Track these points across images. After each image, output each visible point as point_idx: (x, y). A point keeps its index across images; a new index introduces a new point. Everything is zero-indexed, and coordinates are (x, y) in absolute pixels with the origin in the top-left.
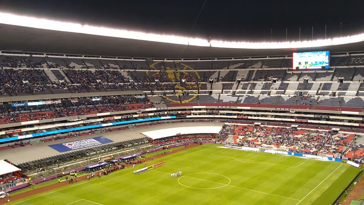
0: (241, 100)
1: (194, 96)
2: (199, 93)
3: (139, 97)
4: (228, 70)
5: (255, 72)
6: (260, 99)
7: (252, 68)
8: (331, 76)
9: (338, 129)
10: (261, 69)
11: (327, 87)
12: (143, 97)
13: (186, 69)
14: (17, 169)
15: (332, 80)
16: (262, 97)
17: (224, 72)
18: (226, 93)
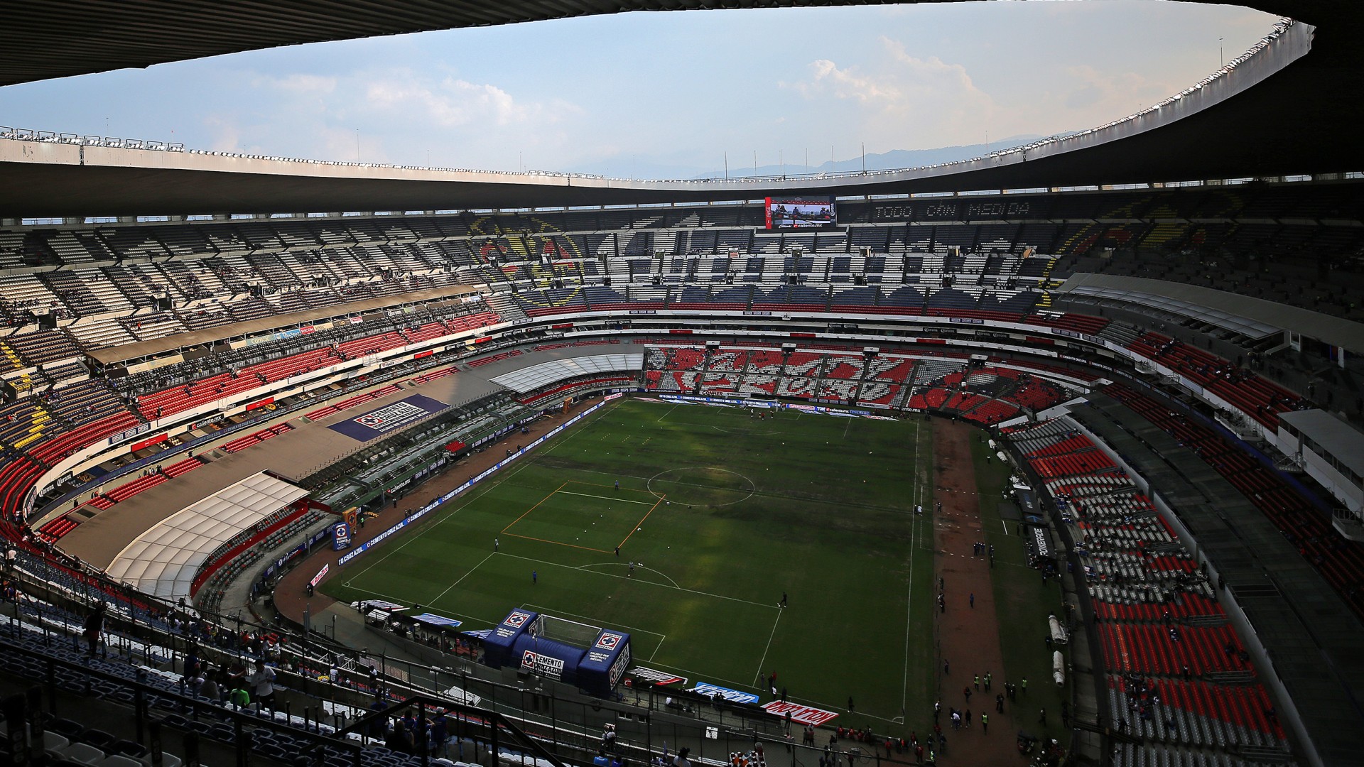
0: (676, 295)
1: (574, 289)
2: (583, 283)
3: (469, 299)
4: (633, 231)
5: (690, 236)
6: (715, 292)
7: (681, 226)
8: (845, 243)
9: (876, 349)
10: (700, 229)
11: (842, 265)
12: (477, 298)
13: (544, 232)
14: (303, 493)
15: (848, 251)
16: (718, 288)
17: (626, 235)
18: (641, 281)
